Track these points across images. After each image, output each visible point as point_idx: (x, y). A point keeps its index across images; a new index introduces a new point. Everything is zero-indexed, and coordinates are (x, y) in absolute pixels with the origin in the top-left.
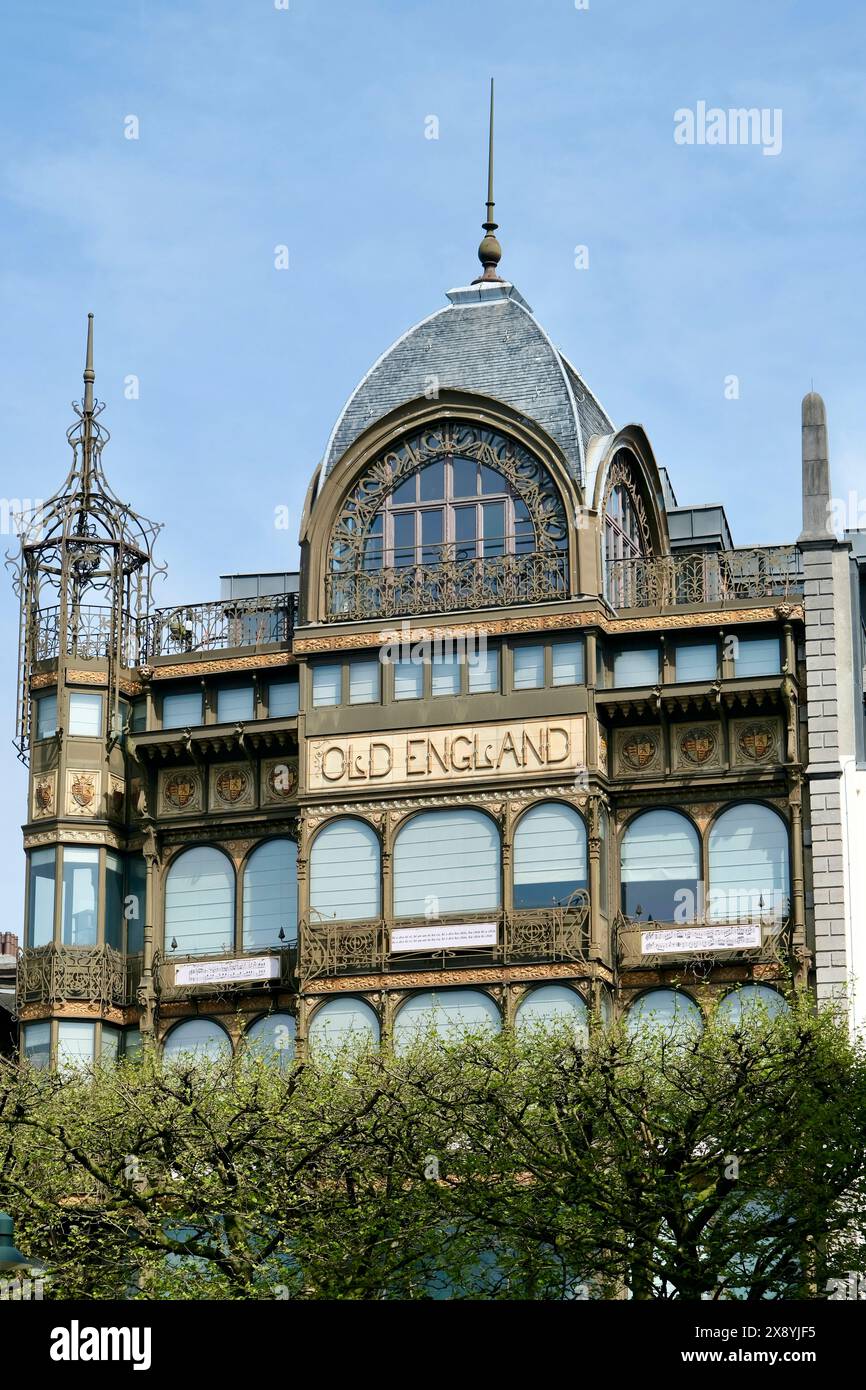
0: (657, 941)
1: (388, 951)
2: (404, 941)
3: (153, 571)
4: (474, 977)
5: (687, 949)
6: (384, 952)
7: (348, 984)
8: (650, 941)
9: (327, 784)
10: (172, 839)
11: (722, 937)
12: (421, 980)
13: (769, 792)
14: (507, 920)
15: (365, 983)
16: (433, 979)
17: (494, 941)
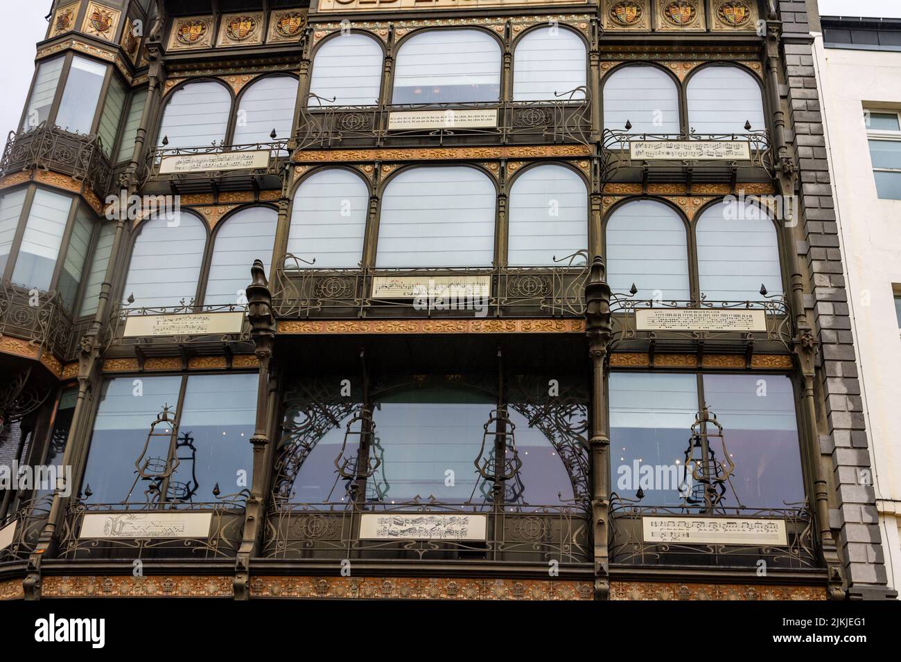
0: (646, 150)
1: (385, 129)
2: (398, 121)
4: (472, 153)
5: (676, 157)
6: (381, 129)
7: (341, 156)
8: (640, 149)
9: (338, 6)
10: (175, 73)
11: (711, 150)
12: (416, 155)
13: (743, 57)
14: (506, 107)
15: (359, 155)
16: (428, 154)
17: (493, 123)
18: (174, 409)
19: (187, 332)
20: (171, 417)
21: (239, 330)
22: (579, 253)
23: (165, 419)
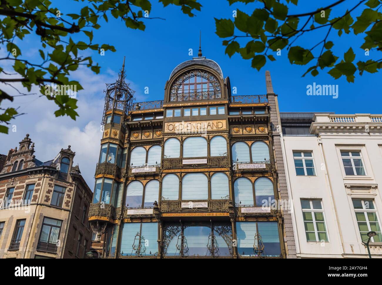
0: (242, 166)
1: (181, 164)
2: (185, 162)
3: (133, 99)
4: (202, 170)
5: (249, 168)
7: (173, 171)
8: (240, 166)
9: (169, 131)
10: (133, 145)
11: (257, 166)
12: (189, 170)
13: (264, 139)
14: (209, 158)
15: (176, 171)
16: (192, 170)
17: (206, 163)
18: (139, 233)
19: (141, 214)
20: (139, 235)
21: (152, 213)
22: (227, 196)
23: (138, 235)
